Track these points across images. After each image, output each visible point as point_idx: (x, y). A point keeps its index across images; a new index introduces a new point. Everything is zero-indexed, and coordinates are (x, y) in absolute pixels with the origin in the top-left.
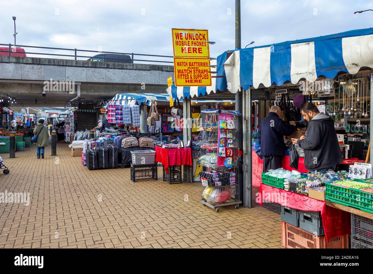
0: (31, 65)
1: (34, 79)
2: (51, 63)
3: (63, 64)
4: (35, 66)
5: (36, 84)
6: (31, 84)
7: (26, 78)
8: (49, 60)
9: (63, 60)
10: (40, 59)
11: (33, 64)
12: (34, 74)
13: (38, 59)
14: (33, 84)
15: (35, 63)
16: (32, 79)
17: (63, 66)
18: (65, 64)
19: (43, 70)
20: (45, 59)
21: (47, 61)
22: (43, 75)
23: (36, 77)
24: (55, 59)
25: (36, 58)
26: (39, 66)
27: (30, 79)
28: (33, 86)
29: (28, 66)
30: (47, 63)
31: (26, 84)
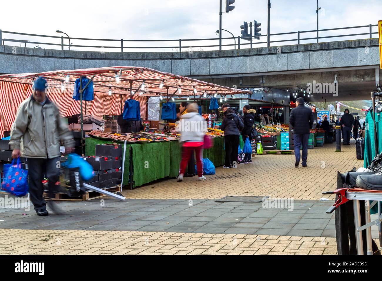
0: (320, 52)
1: (322, 67)
2: (341, 46)
3: (355, 45)
4: (324, 53)
5: (327, 72)
6: (322, 73)
7: (314, 67)
8: (339, 43)
9: (354, 41)
10: (329, 43)
11: (321, 50)
12: (322, 61)
13: (327, 43)
14: (323, 72)
15: (324, 49)
16: (321, 68)
17: (355, 48)
18: (357, 45)
19: (332, 56)
20: (335, 43)
21: (337, 44)
22: (332, 61)
23: (325, 65)
24: (345, 41)
25: (325, 43)
26: (328, 51)
27: (318, 68)
28: (324, 75)
29: (316, 53)
30: (336, 47)
31: (317, 73)
